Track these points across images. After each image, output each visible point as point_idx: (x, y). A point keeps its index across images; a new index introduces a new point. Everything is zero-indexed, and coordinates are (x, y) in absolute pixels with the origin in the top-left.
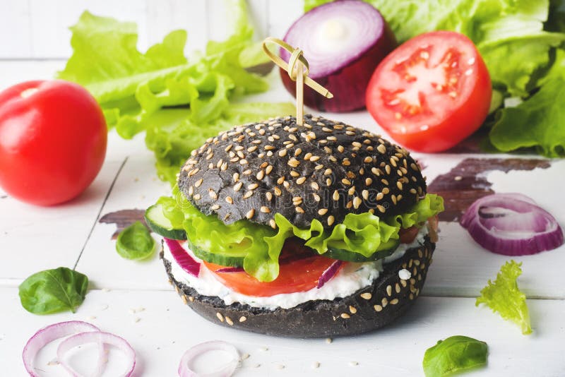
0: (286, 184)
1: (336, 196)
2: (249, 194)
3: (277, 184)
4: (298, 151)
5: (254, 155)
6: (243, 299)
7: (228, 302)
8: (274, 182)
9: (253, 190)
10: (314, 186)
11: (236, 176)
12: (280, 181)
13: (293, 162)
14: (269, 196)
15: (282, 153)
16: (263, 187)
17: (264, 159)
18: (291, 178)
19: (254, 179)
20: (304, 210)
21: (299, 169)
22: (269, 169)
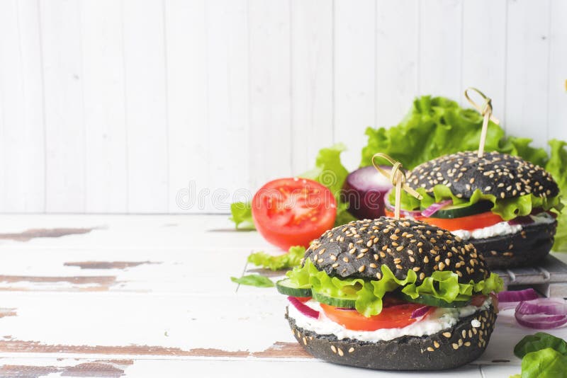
0: (389, 250)
1: (426, 260)
2: (361, 256)
3: (381, 250)
4: (397, 230)
5: (365, 232)
6: (352, 334)
7: (340, 337)
8: (380, 249)
9: (364, 253)
10: (410, 252)
11: (351, 245)
12: (384, 248)
13: (393, 237)
14: (376, 257)
15: (385, 231)
16: (371, 252)
17: (372, 234)
18: (393, 247)
19: (364, 245)
20: (403, 267)
21: (399, 242)
22: (376, 240)
